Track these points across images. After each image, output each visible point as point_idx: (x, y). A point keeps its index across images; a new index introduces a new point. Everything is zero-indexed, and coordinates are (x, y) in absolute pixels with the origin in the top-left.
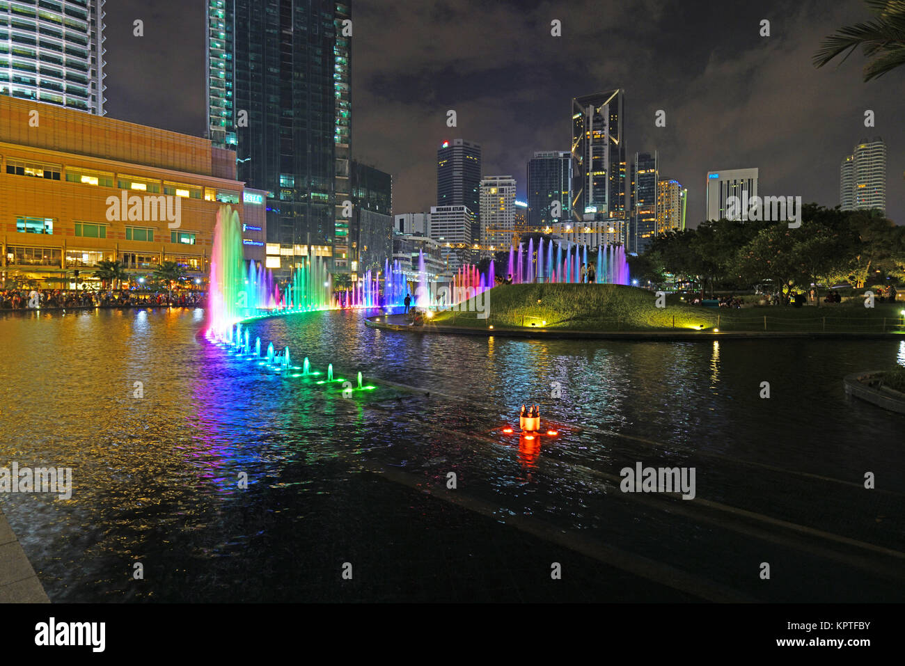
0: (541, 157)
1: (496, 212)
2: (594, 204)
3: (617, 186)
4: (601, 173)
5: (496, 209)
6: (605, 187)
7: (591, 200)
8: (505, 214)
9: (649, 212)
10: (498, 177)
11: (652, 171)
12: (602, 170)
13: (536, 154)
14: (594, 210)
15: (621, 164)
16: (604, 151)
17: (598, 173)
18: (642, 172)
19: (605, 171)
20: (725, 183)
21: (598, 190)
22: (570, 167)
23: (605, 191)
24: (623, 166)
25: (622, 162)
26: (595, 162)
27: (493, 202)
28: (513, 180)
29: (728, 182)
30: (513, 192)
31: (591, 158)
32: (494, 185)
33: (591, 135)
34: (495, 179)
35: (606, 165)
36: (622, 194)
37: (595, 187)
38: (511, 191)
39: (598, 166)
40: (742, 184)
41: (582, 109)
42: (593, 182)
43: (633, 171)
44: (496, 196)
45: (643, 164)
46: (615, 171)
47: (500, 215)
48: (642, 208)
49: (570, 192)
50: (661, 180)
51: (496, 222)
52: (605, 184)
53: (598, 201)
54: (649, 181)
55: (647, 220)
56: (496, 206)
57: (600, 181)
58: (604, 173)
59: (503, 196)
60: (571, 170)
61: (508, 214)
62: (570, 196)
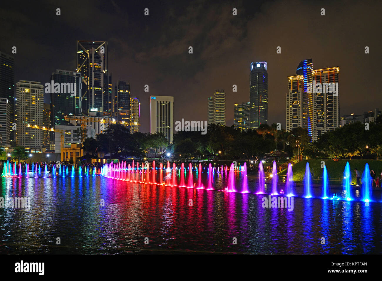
0: (61, 73)
1: (29, 105)
2: (95, 107)
3: (107, 98)
4: (99, 89)
5: (29, 103)
6: (101, 97)
7: (93, 104)
8: (36, 107)
9: (125, 114)
10: (30, 82)
11: (127, 91)
12: (100, 87)
13: (58, 71)
14: (96, 110)
15: (109, 85)
16: (101, 76)
17: (97, 88)
18: (121, 91)
19: (102, 88)
20: (159, 102)
21: (98, 98)
22: (80, 82)
23: (101, 99)
24: (110, 86)
25: (110, 84)
26: (95, 81)
27: (27, 98)
28: (42, 85)
29: (160, 102)
30: (42, 93)
31: (93, 79)
32: (28, 87)
33: (93, 65)
34: (28, 83)
35: (102, 84)
36: (110, 102)
37: (95, 96)
38: (40, 92)
39: (97, 84)
40: (167, 104)
41: (83, 48)
42: (95, 93)
43: (116, 90)
44: (29, 94)
45: (122, 87)
46: (106, 88)
47: (32, 107)
48: (122, 112)
49: (81, 97)
50: (132, 97)
51: (29, 112)
52: (101, 96)
53: (97, 105)
54: (125, 97)
55: (125, 118)
56: (29, 101)
57: (98, 93)
58: (101, 89)
59: (34, 95)
60: (81, 84)
61: (38, 107)
62: (81, 100)
